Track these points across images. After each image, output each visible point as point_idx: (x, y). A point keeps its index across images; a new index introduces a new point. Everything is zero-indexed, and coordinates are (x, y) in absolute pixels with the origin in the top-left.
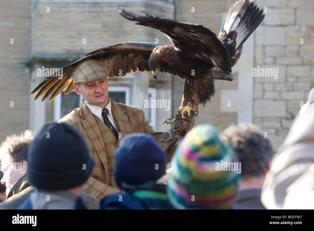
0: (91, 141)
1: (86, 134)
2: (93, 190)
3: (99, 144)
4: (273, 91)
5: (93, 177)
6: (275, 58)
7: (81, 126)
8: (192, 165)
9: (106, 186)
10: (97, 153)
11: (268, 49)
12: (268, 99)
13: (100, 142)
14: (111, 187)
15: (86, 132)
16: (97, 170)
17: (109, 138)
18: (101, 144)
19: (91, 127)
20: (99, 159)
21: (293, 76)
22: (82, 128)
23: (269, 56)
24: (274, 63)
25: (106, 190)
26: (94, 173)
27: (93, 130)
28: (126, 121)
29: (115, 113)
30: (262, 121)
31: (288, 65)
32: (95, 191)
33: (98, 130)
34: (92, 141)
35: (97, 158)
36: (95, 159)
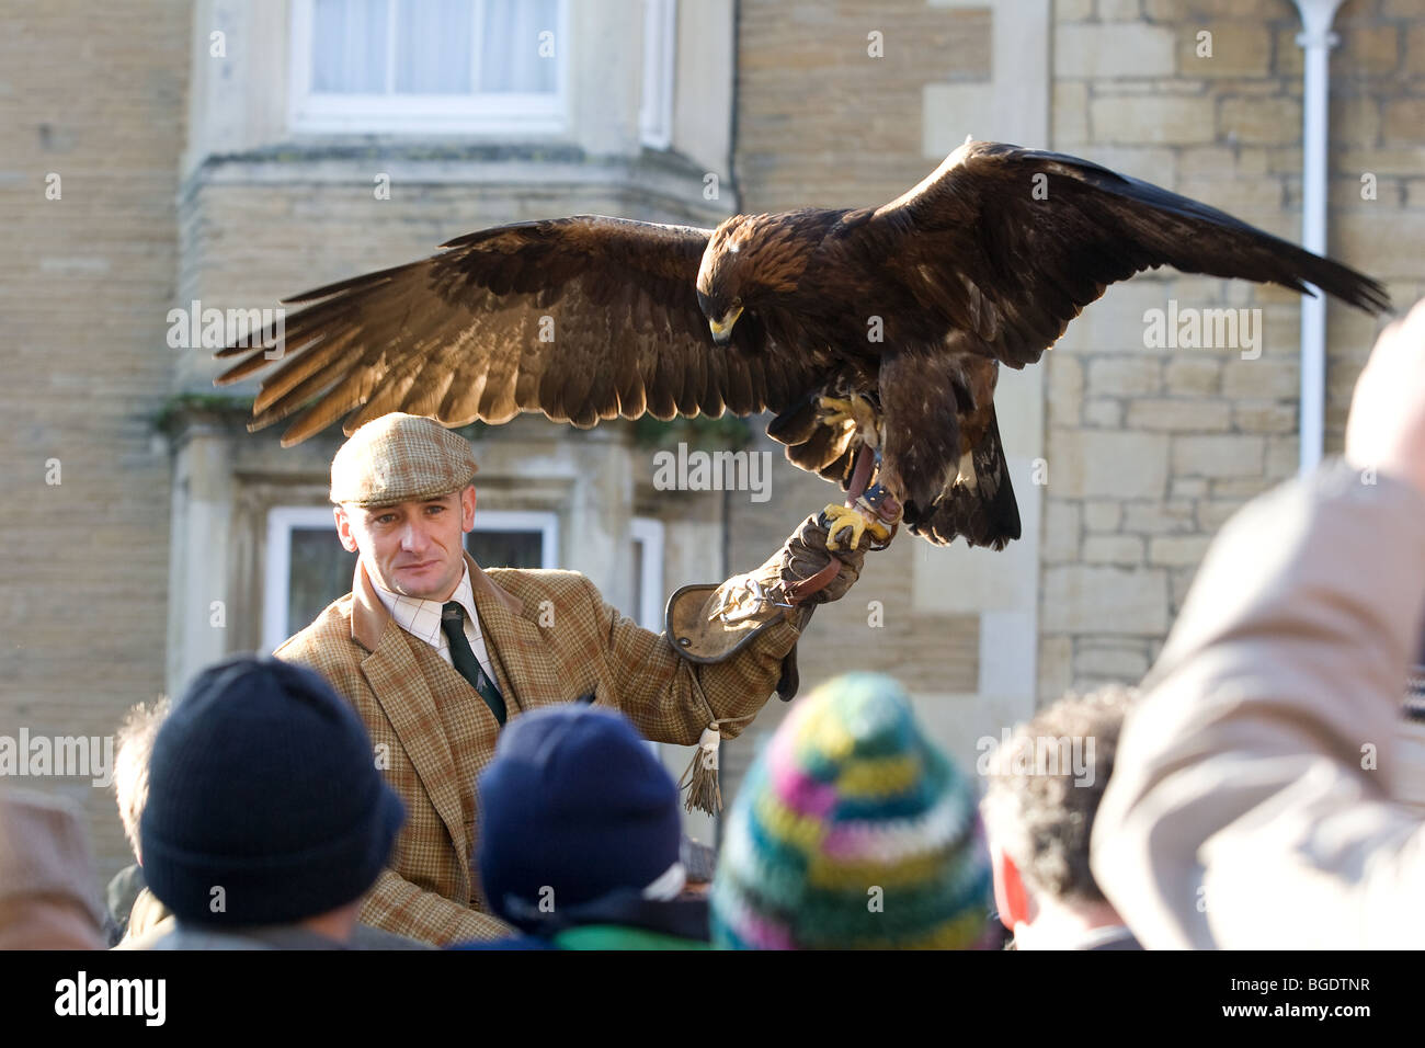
0: (399, 741)
1: (378, 711)
2: (407, 930)
3: (431, 748)
4: (1120, 531)
5: (405, 879)
6: (1125, 404)
7: (357, 682)
8: (810, 832)
9: (459, 912)
10: (424, 787)
11: (1098, 368)
12: (1097, 565)
13: (436, 743)
14: (478, 914)
15: (379, 703)
16: (422, 853)
17: (470, 725)
18: (438, 748)
19: (398, 681)
20: (430, 810)
21: (1196, 476)
22: (360, 690)
23: (1105, 397)
24: (1123, 425)
25: (457, 927)
26: (413, 865)
27: (407, 693)
28: (534, 644)
29: (490, 615)
30: (1076, 652)
31: (1175, 433)
32: (414, 932)
33: (423, 695)
34: (402, 740)
35: (423, 807)
36: (415, 810)
